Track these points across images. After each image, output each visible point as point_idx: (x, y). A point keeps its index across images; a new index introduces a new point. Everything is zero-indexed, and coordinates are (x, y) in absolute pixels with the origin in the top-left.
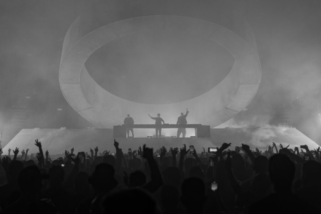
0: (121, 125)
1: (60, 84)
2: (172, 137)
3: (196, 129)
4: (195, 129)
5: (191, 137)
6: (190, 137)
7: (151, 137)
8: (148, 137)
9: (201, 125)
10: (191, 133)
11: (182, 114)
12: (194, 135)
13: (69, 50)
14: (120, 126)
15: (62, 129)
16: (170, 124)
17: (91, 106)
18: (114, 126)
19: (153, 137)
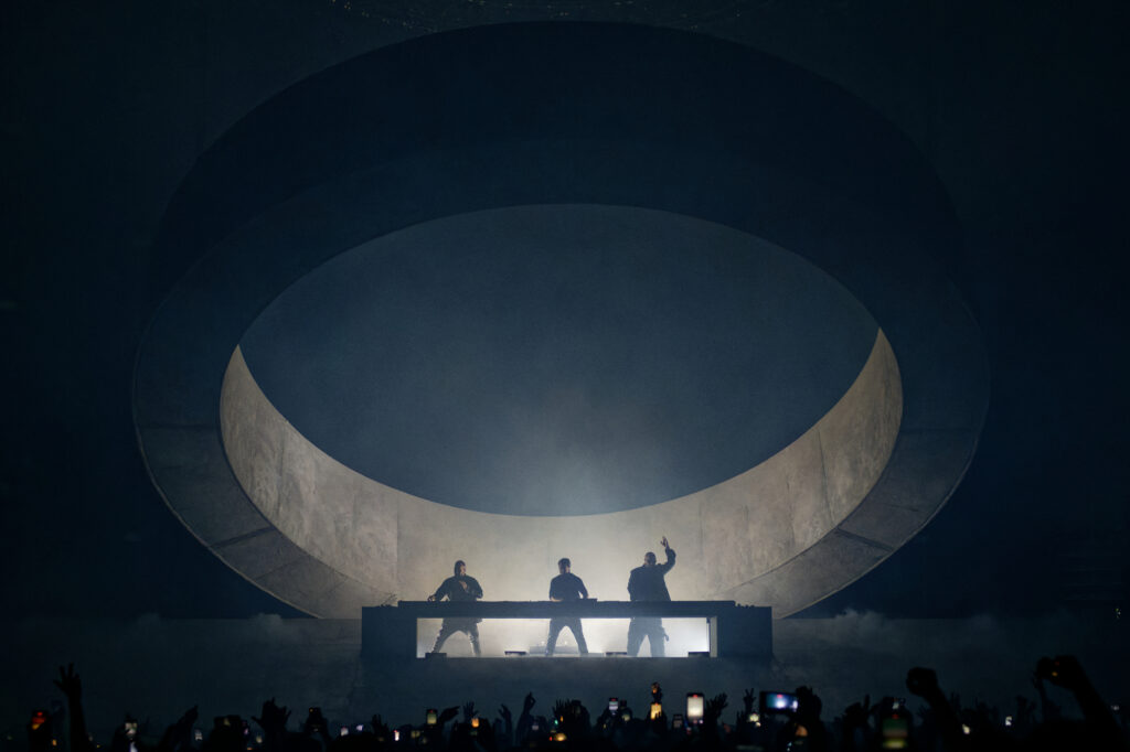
0: (395, 605)
2: (608, 654)
3: (714, 621)
4: (708, 621)
5: (690, 653)
6: (686, 655)
7: (524, 653)
8: (506, 653)
9: (733, 603)
10: (688, 638)
11: (651, 557)
12: (703, 646)
14: (389, 607)
16: (599, 600)
17: (266, 525)
18: (365, 610)
19: (531, 656)
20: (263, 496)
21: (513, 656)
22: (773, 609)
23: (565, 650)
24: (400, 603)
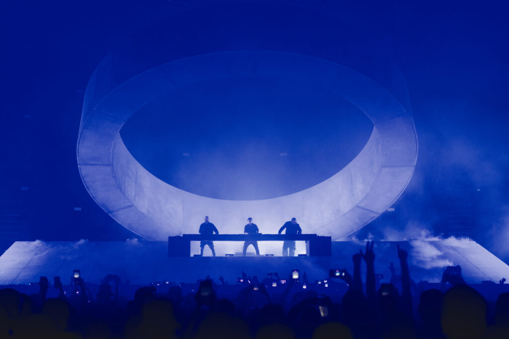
0: (182, 236)
1: (79, 167)
2: (266, 255)
3: (308, 242)
4: (306, 242)
5: (299, 255)
7: (233, 255)
8: (226, 255)
9: (316, 235)
10: (301, 248)
12: (304, 252)
13: (94, 109)
14: (179, 236)
15: (82, 241)
16: (263, 234)
17: (130, 204)
18: (170, 237)
19: (236, 256)
20: (129, 192)
21: (228, 256)
22: (332, 238)
23: (250, 253)
24: (184, 235)
